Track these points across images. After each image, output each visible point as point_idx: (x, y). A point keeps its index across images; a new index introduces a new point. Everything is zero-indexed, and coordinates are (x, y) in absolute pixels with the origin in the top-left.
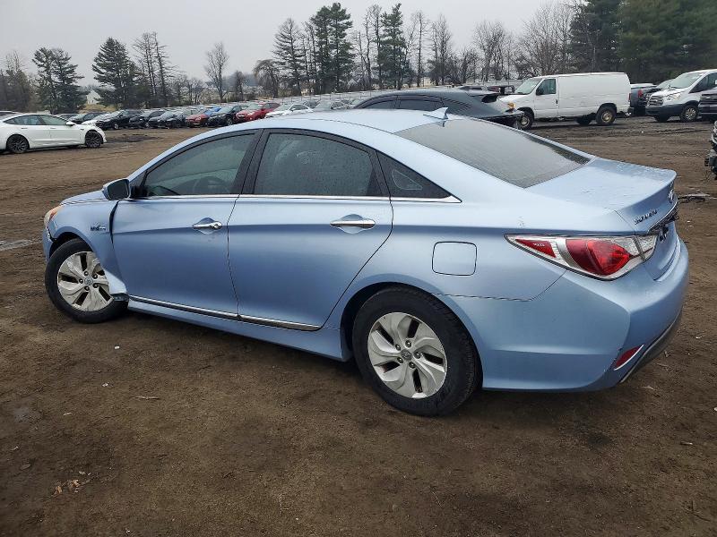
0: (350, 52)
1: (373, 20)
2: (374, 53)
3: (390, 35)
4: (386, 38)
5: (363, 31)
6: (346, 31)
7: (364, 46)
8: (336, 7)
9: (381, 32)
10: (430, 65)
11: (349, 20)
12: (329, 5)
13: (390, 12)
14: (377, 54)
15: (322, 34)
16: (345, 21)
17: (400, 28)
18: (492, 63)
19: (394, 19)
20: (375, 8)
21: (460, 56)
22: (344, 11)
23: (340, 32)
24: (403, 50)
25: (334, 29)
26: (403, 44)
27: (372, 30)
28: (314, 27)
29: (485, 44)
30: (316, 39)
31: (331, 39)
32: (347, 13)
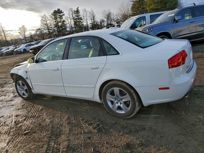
0: (65, 23)
1: (71, 13)
2: (73, 23)
3: (77, 17)
4: (76, 18)
5: (68, 16)
6: (63, 17)
7: (69, 21)
8: (59, 10)
9: (74, 16)
10: (91, 24)
11: (63, 13)
12: (57, 10)
13: (76, 10)
14: (74, 23)
15: (56, 18)
16: (62, 14)
17: (80, 14)
18: (109, 22)
19: (77, 11)
20: (71, 9)
21: (99, 21)
22: (61, 11)
23: (61, 17)
24: (82, 21)
25: (59, 16)
26: (81, 19)
27: (71, 16)
28: (53, 16)
29: (106, 16)
30: (54, 20)
31: (59, 20)
32: (62, 11)
